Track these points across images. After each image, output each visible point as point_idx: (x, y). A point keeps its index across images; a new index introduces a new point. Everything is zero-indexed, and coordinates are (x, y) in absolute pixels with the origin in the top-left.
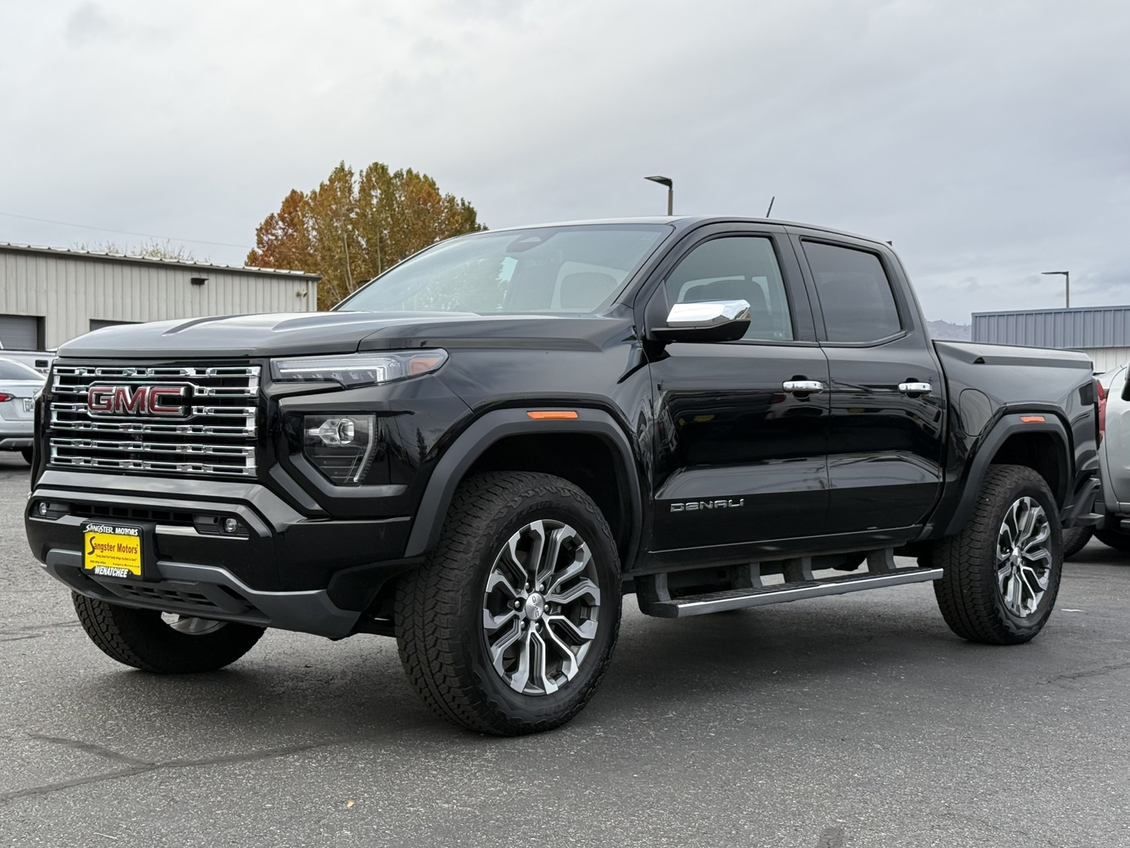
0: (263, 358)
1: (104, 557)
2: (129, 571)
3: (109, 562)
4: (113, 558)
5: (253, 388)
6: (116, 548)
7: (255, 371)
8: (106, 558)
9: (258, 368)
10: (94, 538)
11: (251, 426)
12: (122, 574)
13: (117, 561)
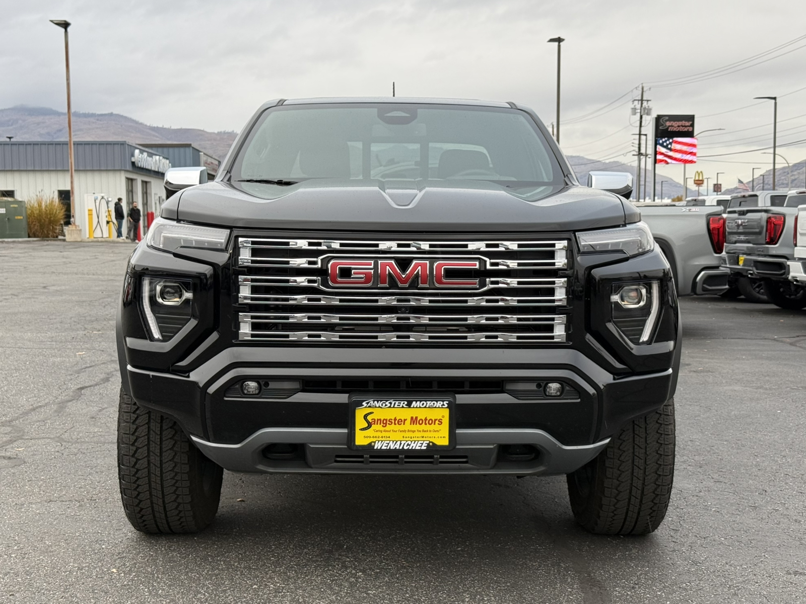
0: (569, 231)
1: (390, 431)
2: (429, 443)
3: (398, 436)
4: (405, 431)
5: (560, 261)
6: (408, 421)
7: (561, 245)
8: (394, 433)
9: (565, 243)
10: (370, 413)
11: (560, 295)
12: (418, 446)
13: (410, 435)
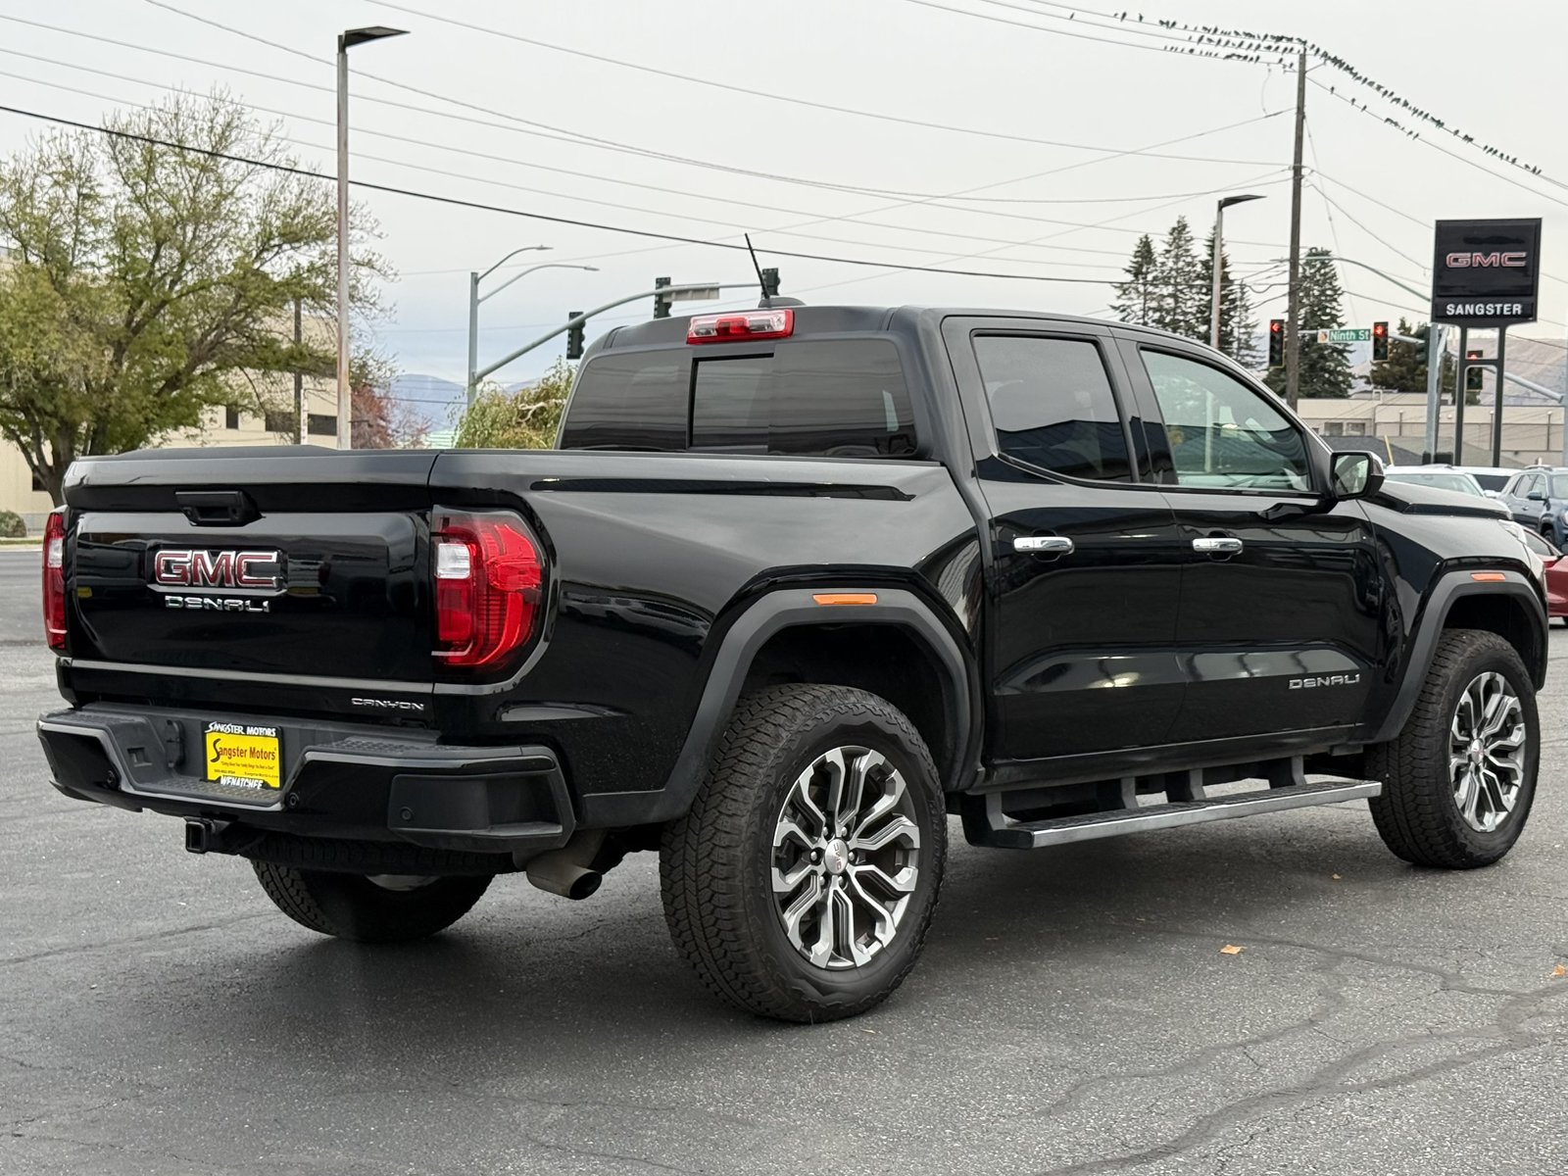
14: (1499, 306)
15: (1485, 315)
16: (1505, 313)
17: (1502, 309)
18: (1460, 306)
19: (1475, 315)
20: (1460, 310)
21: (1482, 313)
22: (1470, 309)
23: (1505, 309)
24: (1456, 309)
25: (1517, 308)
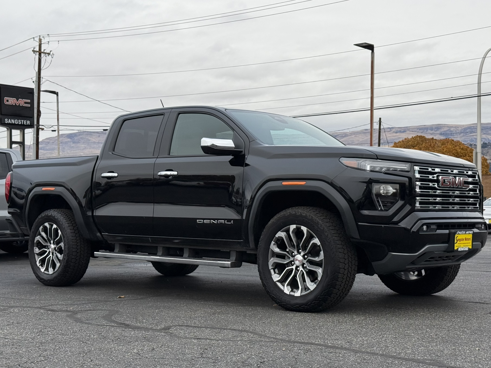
1: (460, 244)
2: (469, 248)
3: (462, 245)
4: (463, 243)
6: (464, 239)
7: (478, 173)
8: (461, 244)
10: (458, 236)
12: (467, 249)
13: (465, 245)
14: (22, 121)
15: (18, 124)
16: (25, 124)
17: (24, 122)
18: (10, 120)
19: (15, 124)
20: (10, 122)
21: (17, 123)
22: (13, 121)
23: (25, 122)
24: (8, 121)
25: (28, 122)
